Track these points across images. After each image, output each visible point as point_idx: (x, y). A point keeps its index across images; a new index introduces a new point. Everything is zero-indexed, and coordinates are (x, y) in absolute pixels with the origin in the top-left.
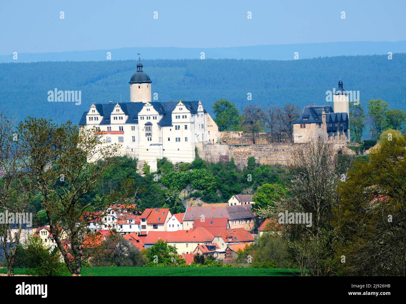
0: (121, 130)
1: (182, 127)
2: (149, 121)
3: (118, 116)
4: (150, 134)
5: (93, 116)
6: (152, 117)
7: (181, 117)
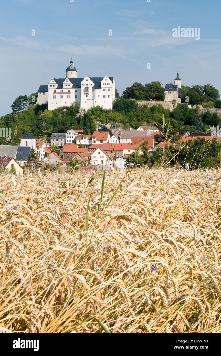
0: (69, 92)
1: (107, 89)
2: (87, 86)
3: (67, 84)
4: (88, 93)
5: (53, 85)
6: (89, 84)
7: (106, 84)
